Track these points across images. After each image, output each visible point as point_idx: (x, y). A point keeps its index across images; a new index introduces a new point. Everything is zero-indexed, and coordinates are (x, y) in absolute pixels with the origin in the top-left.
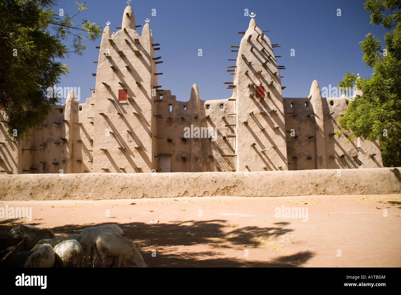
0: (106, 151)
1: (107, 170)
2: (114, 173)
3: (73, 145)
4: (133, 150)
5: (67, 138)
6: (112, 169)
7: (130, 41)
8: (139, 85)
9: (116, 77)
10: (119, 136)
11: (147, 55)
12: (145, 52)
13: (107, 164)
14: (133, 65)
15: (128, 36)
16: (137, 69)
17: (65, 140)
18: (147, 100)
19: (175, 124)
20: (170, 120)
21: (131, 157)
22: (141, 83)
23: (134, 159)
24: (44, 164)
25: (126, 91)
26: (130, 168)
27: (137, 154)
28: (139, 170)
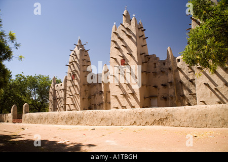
0: (116, 97)
1: (117, 108)
2: (121, 110)
3: (106, 94)
4: (129, 95)
5: (103, 90)
6: (120, 107)
7: (125, 30)
8: (131, 55)
9: (119, 53)
10: (122, 87)
11: (134, 36)
12: (133, 34)
13: (117, 104)
14: (127, 43)
15: (124, 27)
16: (129, 46)
17: (102, 92)
18: (136, 63)
19: (158, 76)
20: (155, 73)
21: (129, 99)
22: (132, 53)
23: (130, 100)
24: (95, 105)
25: (124, 59)
26: (128, 106)
27: (132, 97)
28: (133, 107)
